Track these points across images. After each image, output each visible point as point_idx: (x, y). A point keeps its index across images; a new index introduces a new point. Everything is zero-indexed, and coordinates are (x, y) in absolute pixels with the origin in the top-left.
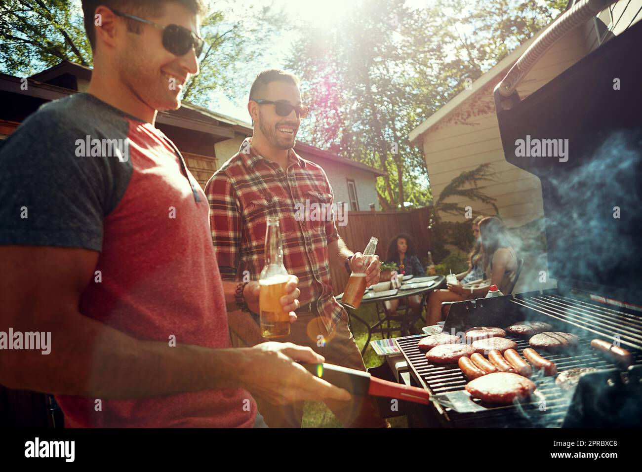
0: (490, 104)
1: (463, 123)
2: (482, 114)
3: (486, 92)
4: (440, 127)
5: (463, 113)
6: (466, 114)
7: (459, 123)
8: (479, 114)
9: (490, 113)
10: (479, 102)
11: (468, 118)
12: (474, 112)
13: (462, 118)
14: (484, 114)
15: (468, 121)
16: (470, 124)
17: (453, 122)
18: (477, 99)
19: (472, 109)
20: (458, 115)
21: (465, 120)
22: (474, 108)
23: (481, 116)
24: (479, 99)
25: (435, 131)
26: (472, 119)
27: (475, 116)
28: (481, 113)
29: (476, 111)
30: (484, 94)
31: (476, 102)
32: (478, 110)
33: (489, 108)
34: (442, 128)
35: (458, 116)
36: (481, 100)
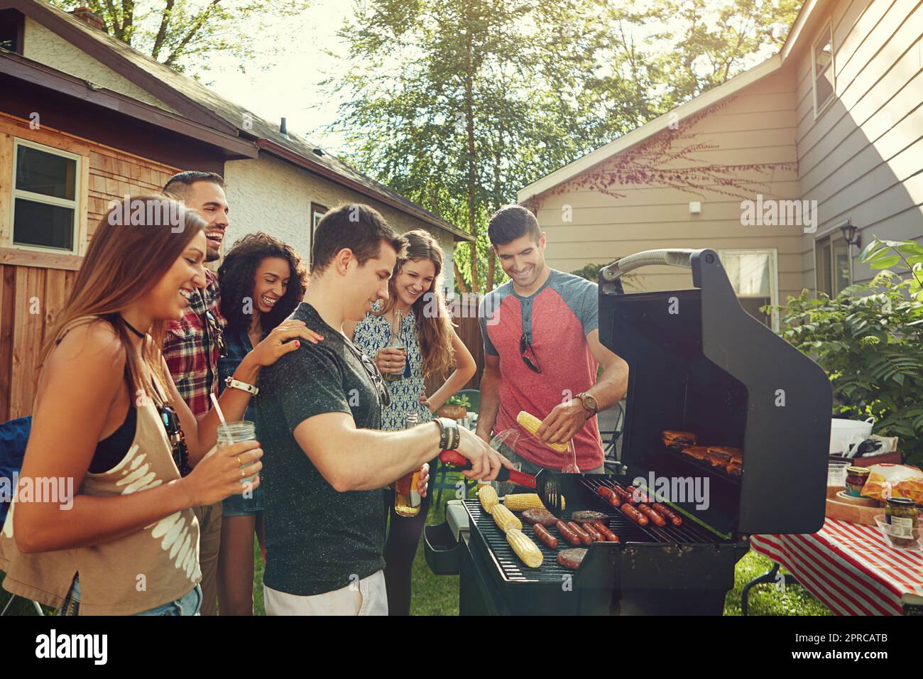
0: (646, 169)
1: (602, 191)
2: (633, 183)
3: (643, 151)
4: (566, 189)
5: (604, 175)
6: (609, 177)
7: (596, 189)
8: (627, 182)
9: (644, 183)
10: (631, 164)
11: (609, 184)
12: (620, 178)
13: (602, 183)
14: (635, 184)
15: (609, 188)
16: (612, 194)
17: (588, 185)
18: (629, 159)
19: (619, 172)
20: (596, 176)
21: (606, 186)
22: (623, 171)
23: (630, 185)
24: (632, 159)
25: (559, 194)
26: (616, 186)
27: (621, 183)
28: (630, 181)
29: (624, 176)
30: (640, 153)
31: (627, 163)
32: (626, 175)
33: (644, 175)
34: (569, 191)
35: (597, 179)
36: (634, 161)
